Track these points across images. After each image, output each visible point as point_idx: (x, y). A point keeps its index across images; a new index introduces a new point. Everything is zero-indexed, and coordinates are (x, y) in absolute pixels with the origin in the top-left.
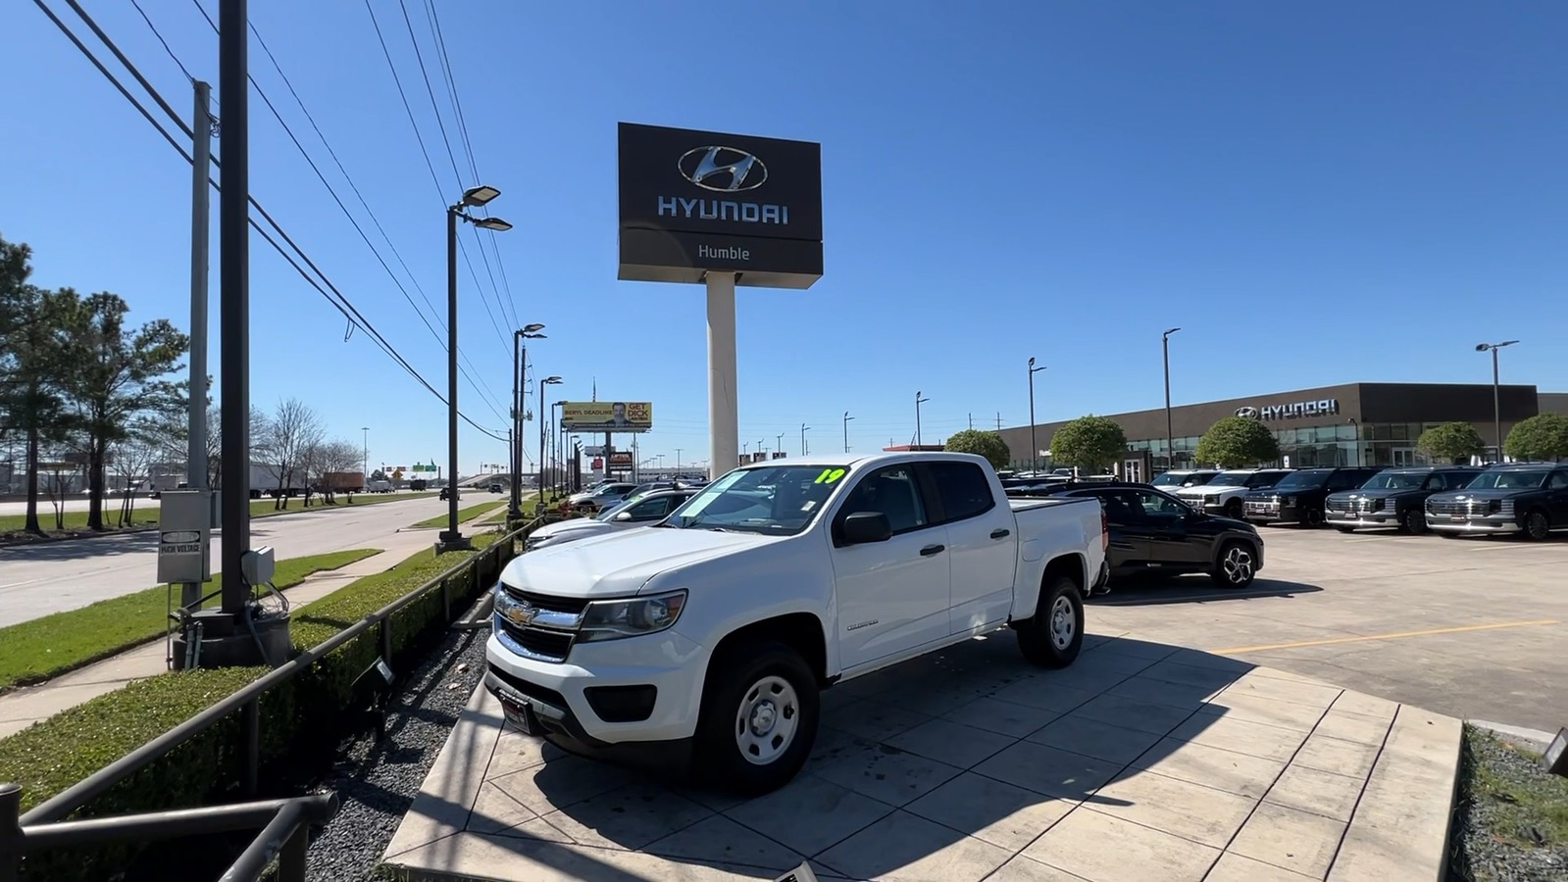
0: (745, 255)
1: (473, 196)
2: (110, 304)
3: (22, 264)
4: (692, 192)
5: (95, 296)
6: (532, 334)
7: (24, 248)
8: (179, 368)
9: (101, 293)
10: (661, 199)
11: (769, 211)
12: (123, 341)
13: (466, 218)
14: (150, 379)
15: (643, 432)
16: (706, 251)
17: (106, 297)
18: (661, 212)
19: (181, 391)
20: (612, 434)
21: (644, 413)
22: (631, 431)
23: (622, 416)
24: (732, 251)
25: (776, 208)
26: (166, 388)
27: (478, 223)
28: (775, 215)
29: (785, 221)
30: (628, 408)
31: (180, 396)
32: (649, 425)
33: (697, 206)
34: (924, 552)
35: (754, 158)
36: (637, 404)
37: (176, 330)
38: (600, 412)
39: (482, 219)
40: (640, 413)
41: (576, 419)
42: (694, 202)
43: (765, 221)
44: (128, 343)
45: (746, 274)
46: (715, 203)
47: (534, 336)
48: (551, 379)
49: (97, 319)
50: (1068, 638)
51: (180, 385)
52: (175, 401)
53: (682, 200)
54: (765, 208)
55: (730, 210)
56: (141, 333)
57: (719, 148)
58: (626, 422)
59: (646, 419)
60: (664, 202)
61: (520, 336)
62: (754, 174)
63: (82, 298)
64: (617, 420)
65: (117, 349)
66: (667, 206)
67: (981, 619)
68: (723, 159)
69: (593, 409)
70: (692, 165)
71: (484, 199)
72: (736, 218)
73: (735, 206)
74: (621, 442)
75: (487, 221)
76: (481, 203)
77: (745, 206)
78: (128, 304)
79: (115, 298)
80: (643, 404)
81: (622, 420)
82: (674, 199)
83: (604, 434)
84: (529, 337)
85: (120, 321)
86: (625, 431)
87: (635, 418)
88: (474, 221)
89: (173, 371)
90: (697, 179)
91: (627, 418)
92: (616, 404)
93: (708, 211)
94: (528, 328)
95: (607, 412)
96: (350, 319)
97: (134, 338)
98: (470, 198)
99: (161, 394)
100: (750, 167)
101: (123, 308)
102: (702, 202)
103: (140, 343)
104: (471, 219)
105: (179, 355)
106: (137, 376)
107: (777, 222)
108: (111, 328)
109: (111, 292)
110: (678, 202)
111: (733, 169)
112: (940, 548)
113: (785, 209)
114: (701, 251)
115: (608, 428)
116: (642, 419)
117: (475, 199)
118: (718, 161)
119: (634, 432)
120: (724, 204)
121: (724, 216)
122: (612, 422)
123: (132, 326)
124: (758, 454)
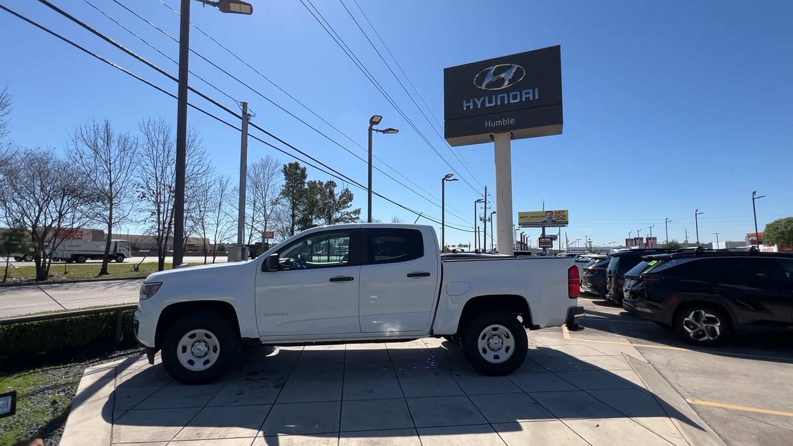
0: (512, 121)
1: (373, 120)
2: (331, 184)
3: (305, 173)
4: (480, 94)
5: (328, 182)
6: (451, 179)
7: (305, 168)
8: (350, 206)
9: (329, 181)
10: (465, 101)
11: (528, 93)
12: (336, 197)
13: (377, 130)
14: (343, 211)
15: (564, 226)
16: (489, 123)
17: (331, 182)
18: (465, 109)
19: (352, 215)
20: (546, 228)
21: (563, 216)
22: (557, 226)
23: (551, 218)
24: (504, 121)
25: (531, 91)
26: (347, 214)
27: (384, 132)
28: (531, 94)
29: (537, 97)
30: (554, 214)
31: (351, 216)
32: (567, 223)
33: (484, 101)
34: (332, 280)
35: (517, 66)
36: (559, 211)
37: (350, 192)
38: (538, 217)
39: (384, 130)
40: (561, 216)
41: (528, 220)
42: (482, 98)
43: (524, 100)
44: (337, 198)
45: (515, 132)
46: (494, 97)
47: (452, 180)
48: (478, 200)
49: (328, 190)
50: (504, 357)
51: (351, 213)
52: (349, 219)
53: (476, 99)
54: (524, 93)
55: (502, 99)
56: (340, 194)
57: (497, 66)
58: (553, 221)
59: (565, 219)
60: (466, 103)
61: (445, 181)
62: (518, 74)
63: (324, 184)
64: (548, 221)
65: (334, 201)
66: (468, 104)
67: (395, 327)
68: (498, 72)
69: (534, 215)
70: (480, 81)
71: (378, 121)
72: (506, 102)
73: (506, 95)
74: (550, 231)
75: (386, 130)
76: (377, 123)
77: (511, 94)
78: (337, 184)
79: (333, 182)
80: (563, 211)
81: (551, 220)
82: (471, 100)
83: (541, 228)
84: (450, 180)
85: (333, 190)
86: (553, 226)
87: (559, 219)
88: (381, 131)
89: (348, 207)
90: (483, 87)
91: (554, 219)
92: (547, 212)
93: (490, 102)
94: (447, 176)
95: (542, 217)
96: (343, 180)
97: (339, 196)
98: (372, 122)
99: (346, 216)
100: (514, 70)
101: (335, 186)
102: (487, 98)
103: (340, 198)
104: (379, 131)
105: (351, 201)
106: (337, 210)
107: (531, 99)
108: (331, 193)
109: (332, 180)
110: (474, 101)
111: (503, 75)
112: (350, 279)
113: (536, 90)
114: (486, 124)
115: (543, 225)
116: (562, 219)
117: (374, 122)
118: (495, 74)
119: (560, 226)
120: (499, 96)
121: (499, 104)
122: (545, 221)
123: (338, 191)
124: (637, 238)
